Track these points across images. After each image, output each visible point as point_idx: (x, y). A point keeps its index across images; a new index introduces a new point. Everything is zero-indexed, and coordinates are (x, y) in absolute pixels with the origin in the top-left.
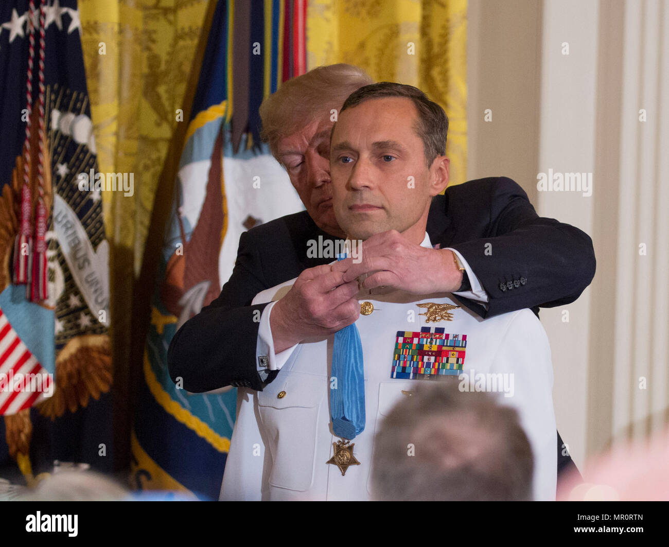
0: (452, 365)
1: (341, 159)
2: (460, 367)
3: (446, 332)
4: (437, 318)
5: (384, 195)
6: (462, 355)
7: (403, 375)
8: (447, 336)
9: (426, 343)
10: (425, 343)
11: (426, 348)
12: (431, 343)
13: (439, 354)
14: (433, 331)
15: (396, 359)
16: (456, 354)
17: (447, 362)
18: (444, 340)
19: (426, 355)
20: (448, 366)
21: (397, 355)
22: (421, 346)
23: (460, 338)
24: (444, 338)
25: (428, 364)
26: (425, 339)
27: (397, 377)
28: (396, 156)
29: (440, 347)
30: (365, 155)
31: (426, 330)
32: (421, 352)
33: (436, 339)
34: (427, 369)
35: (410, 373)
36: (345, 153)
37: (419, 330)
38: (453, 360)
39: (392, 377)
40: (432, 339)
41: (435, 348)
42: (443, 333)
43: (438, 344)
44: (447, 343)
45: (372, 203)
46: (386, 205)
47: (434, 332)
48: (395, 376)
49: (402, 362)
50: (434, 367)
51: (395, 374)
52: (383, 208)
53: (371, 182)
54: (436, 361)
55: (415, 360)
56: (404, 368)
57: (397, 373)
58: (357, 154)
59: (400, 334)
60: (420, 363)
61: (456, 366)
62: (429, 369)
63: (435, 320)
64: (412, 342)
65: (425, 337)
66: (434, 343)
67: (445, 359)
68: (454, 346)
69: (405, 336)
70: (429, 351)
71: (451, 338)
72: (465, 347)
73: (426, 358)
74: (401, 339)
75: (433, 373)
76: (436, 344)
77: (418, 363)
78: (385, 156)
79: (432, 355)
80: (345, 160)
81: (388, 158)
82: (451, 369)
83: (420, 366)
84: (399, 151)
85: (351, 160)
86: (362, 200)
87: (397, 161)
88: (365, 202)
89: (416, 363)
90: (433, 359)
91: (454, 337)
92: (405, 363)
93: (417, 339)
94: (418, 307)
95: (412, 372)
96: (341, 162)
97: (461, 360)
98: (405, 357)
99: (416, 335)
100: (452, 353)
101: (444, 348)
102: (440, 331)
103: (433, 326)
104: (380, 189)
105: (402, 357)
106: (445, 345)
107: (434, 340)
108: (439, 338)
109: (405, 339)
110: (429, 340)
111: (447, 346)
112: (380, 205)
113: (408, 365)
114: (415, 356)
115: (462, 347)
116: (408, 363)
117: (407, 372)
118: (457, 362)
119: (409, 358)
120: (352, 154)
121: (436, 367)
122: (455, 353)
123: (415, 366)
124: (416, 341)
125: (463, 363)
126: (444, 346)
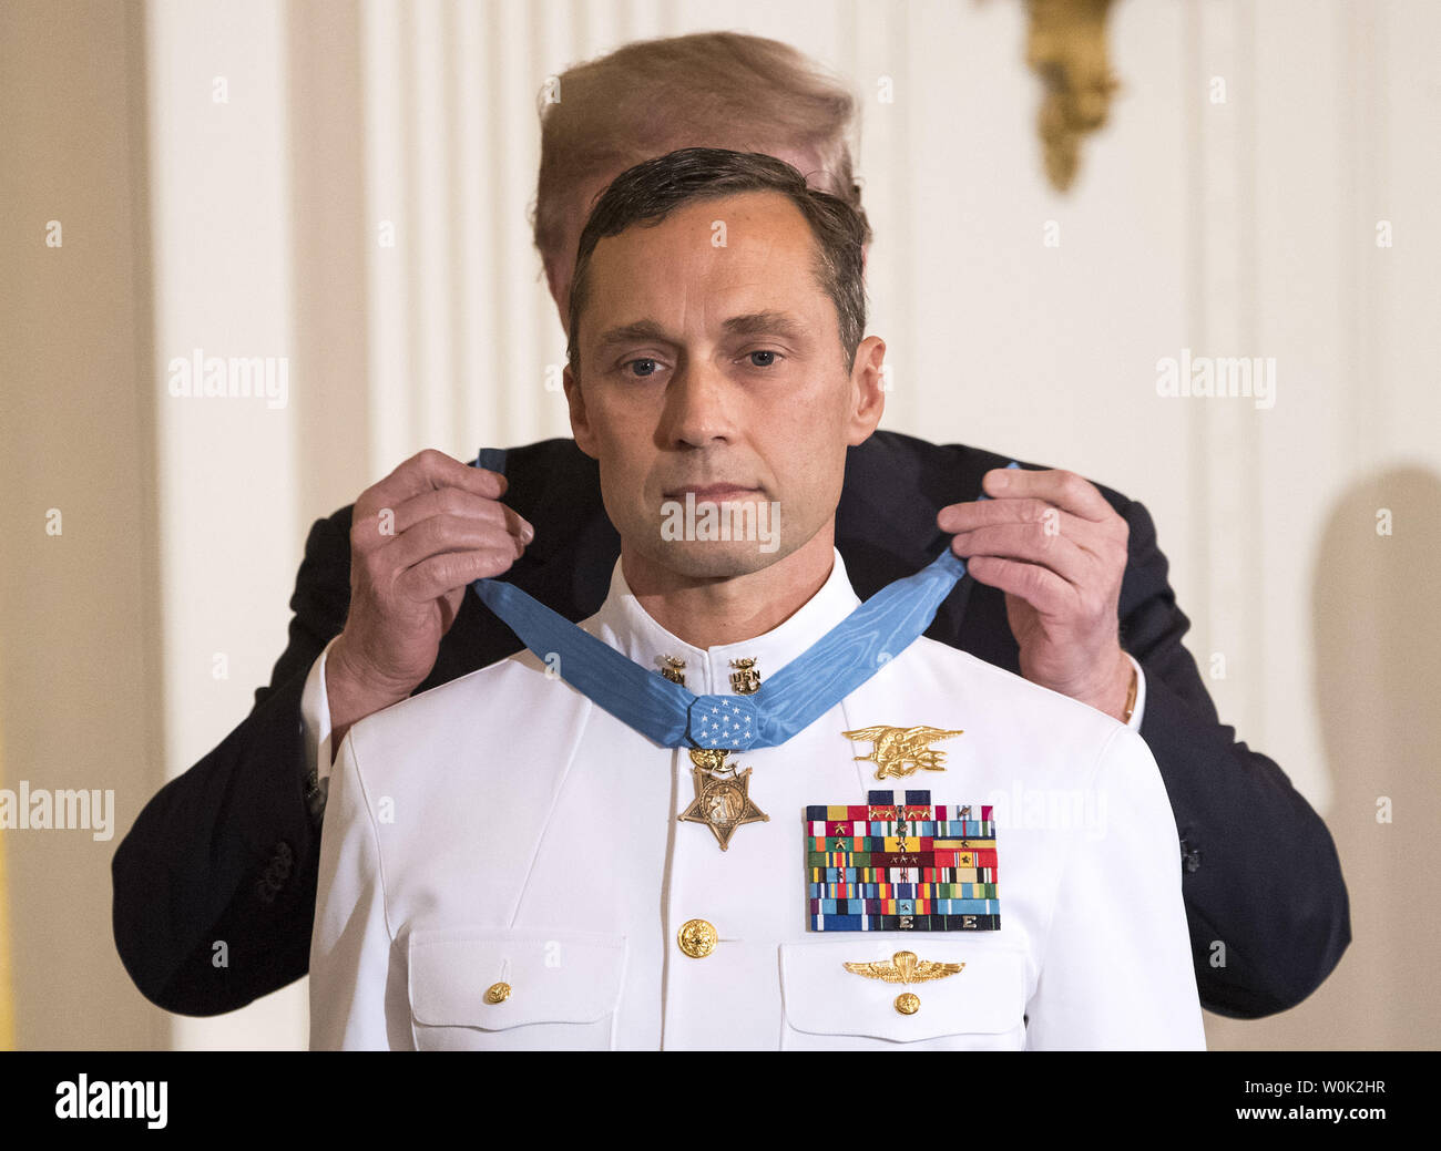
0: (967, 887)
1: (631, 366)
2: (990, 892)
3: (935, 801)
4: (905, 767)
5: (763, 456)
6: (988, 859)
7: (842, 920)
8: (941, 811)
9: (890, 835)
10: (884, 833)
11: (890, 846)
12: (901, 833)
13: (926, 859)
14: (900, 800)
15: (816, 880)
16: (973, 858)
17: (953, 879)
18: (935, 823)
19: (895, 865)
20: (957, 891)
21: (816, 870)
22: (876, 843)
23: (977, 815)
24: (933, 817)
25: (905, 890)
26: (884, 824)
27: (827, 929)
28: (781, 351)
29: (926, 841)
30: (703, 355)
31: (881, 799)
32: (880, 858)
33: (913, 820)
34: (902, 902)
35: (860, 915)
36: (644, 351)
37: (862, 801)
38: (966, 874)
39: (813, 927)
40: (901, 823)
41: (913, 846)
42: (929, 804)
43: (920, 833)
44: (944, 830)
45: (734, 480)
46: (770, 483)
47: (903, 803)
48: (821, 925)
49: (833, 888)
50: (919, 894)
51: (820, 919)
52: (760, 489)
53: (729, 424)
54: (922, 879)
55: (867, 880)
56: (842, 903)
57: (827, 917)
58: (680, 353)
59: (814, 813)
60: (882, 887)
61: (978, 891)
62: (909, 903)
63: (899, 771)
64: (850, 833)
65: (883, 818)
66: (909, 833)
67: (945, 873)
68: (965, 838)
69: (829, 819)
70: (898, 855)
71: (951, 815)
72: (993, 837)
73: (895, 873)
74: (820, 828)
75: (920, 911)
76: (914, 834)
77: (876, 886)
78: (754, 354)
79: (910, 864)
80: (644, 367)
81: (764, 358)
82: (968, 897)
83: (883, 895)
84: (790, 337)
85: (659, 367)
86: (708, 471)
87: (786, 363)
88: (717, 479)
89: (870, 887)
90: (913, 875)
91: (959, 814)
92: (842, 888)
93: (863, 823)
94: (849, 741)
95: (864, 911)
96: (630, 373)
97: (988, 873)
98: (839, 874)
99: (856, 813)
100: (963, 855)
101: (938, 844)
102: (919, 799)
103: (899, 787)
104: (752, 441)
105: (831, 873)
106: (940, 835)
107: (909, 824)
108: (920, 818)
109: (831, 827)
110: (894, 825)
111: (944, 838)
112: (752, 483)
113: (851, 894)
114: (866, 870)
115: (986, 837)
116: (850, 887)
117: (850, 912)
118: (980, 880)
119: (851, 875)
120: (661, 352)
121: (927, 895)
122: (969, 855)
123: (870, 895)
124: (860, 828)
125: (995, 881)
126: (936, 837)
